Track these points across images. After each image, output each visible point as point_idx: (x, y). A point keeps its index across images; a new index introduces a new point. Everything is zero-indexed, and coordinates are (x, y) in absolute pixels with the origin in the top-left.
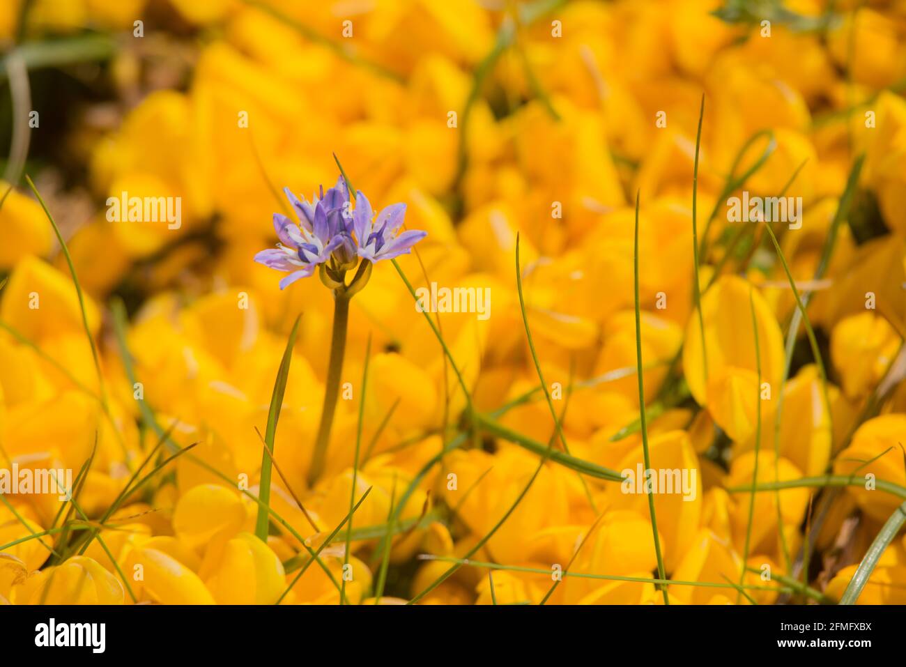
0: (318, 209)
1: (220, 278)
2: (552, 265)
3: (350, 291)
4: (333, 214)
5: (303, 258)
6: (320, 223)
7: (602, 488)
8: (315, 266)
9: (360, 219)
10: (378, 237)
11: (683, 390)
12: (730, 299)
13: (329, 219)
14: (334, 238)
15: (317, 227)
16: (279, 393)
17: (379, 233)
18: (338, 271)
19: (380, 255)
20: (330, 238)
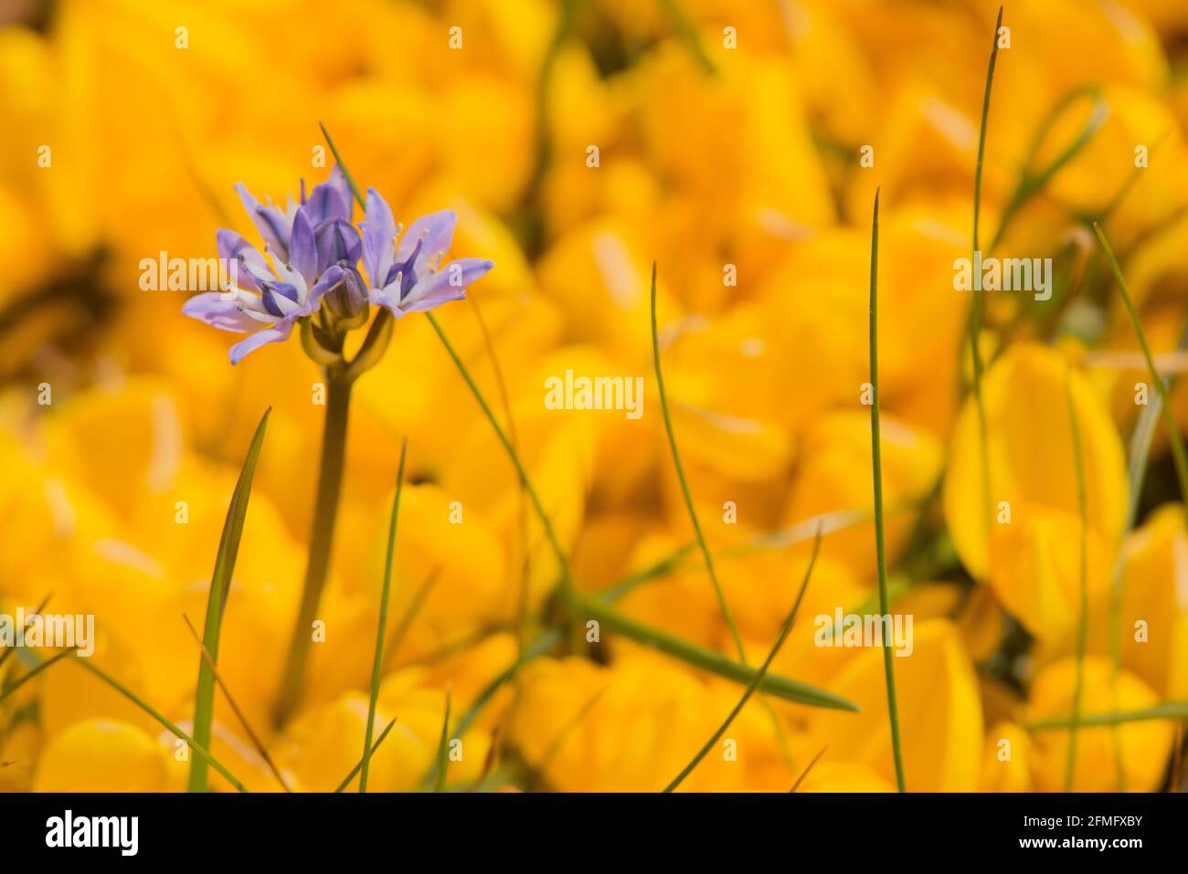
0: (298, 220)
1: (111, 362)
2: (710, 332)
3: (355, 369)
4: (324, 230)
5: (272, 309)
6: (302, 246)
7: (801, 726)
8: (293, 323)
9: (374, 237)
10: (406, 272)
11: (944, 553)
12: (1029, 389)
13: (318, 239)
14: (327, 271)
15: (295, 253)
16: (229, 552)
17: (408, 262)
18: (332, 333)
19: (409, 304)
20: (320, 272)
